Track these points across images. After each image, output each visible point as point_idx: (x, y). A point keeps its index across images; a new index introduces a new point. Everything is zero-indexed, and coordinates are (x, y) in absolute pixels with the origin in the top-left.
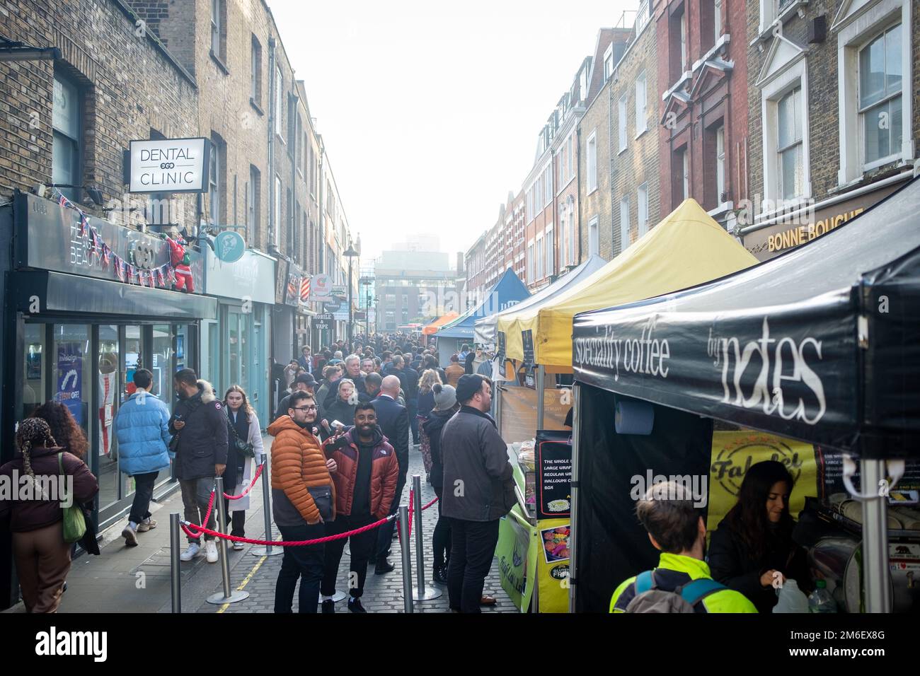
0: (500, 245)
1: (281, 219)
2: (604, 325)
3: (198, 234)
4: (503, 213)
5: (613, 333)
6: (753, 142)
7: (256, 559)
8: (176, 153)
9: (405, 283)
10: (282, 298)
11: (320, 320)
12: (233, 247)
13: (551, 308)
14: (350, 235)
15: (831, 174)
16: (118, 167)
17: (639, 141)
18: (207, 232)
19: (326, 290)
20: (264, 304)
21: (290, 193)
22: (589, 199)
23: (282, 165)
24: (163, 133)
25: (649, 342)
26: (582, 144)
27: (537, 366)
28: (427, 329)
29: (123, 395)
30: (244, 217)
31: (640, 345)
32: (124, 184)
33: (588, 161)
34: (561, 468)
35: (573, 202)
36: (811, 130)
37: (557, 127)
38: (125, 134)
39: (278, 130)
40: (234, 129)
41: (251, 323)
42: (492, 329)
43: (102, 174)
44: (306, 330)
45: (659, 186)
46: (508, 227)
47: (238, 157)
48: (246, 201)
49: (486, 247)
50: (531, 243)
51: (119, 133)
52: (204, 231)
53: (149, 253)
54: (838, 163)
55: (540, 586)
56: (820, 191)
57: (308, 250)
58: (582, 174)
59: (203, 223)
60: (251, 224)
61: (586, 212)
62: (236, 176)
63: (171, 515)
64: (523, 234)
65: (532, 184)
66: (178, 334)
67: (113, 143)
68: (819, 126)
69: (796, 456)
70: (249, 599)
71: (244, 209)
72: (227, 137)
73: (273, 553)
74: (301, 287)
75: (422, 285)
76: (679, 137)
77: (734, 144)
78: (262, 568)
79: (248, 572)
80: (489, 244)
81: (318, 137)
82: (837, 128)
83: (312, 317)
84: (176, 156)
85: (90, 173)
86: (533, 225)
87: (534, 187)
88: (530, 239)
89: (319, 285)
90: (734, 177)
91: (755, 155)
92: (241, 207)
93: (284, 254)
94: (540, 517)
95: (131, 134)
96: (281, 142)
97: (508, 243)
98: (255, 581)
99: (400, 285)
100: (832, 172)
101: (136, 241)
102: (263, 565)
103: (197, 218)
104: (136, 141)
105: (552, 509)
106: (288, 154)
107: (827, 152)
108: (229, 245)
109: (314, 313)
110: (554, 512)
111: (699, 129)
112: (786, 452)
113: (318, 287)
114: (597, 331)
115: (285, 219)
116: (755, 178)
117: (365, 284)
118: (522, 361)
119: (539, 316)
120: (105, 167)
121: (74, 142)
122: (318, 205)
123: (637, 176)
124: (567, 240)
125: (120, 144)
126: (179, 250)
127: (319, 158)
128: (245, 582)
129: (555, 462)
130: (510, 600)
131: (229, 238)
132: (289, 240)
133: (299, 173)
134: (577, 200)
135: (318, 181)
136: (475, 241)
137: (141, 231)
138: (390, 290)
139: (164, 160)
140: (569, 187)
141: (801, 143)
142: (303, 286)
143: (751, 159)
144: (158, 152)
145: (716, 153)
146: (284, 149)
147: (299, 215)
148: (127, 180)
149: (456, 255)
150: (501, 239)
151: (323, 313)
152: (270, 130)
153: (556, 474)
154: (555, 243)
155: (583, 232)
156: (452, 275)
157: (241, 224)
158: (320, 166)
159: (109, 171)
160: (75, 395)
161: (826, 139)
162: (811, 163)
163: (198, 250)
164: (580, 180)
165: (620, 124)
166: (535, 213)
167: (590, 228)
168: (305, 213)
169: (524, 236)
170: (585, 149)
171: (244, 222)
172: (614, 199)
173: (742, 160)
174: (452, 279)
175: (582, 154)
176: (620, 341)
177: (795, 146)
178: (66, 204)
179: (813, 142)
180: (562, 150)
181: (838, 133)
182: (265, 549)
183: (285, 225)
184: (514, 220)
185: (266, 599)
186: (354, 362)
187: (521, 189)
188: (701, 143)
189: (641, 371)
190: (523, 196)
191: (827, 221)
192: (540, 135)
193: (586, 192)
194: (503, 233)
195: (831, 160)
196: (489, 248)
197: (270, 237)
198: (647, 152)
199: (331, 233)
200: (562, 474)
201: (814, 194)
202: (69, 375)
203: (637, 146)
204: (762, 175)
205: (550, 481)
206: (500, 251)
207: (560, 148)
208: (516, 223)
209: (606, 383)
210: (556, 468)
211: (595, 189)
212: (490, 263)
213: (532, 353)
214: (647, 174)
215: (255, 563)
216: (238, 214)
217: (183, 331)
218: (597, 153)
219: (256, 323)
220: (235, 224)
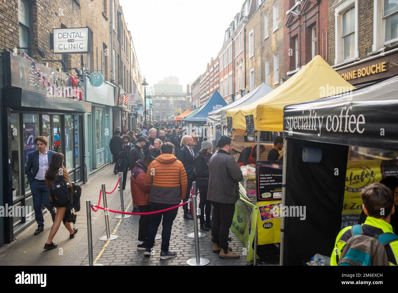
0: (207, 81)
1: (116, 68)
2: (309, 110)
3: (82, 74)
4: (209, 67)
5: (316, 113)
6: (330, 33)
7: (118, 220)
8: (75, 35)
9: (164, 98)
10: (117, 103)
11: (132, 114)
12: (98, 80)
13: (263, 104)
14: (141, 77)
15: (369, 47)
16: (48, 41)
17: (275, 33)
18: (86, 73)
19: (135, 101)
20: (110, 106)
21: (119, 57)
22: (250, 60)
23: (116, 44)
24: (66, 26)
25: (347, 116)
26: (246, 36)
27: (256, 131)
28: (177, 118)
29: (53, 147)
30: (101, 67)
31: (339, 119)
32: (51, 49)
33: (249, 43)
34: (267, 178)
35: (242, 61)
36: (359, 26)
37: (234, 28)
38: (50, 25)
39: (114, 28)
40: (96, 26)
41: (105, 115)
42: (220, 116)
43: (41, 44)
44: (126, 118)
45: (283, 54)
46: (211, 73)
47: (98, 39)
48: (102, 59)
49: (201, 82)
50: (222, 80)
51: (47, 25)
52: (85, 72)
53: (63, 82)
54: (372, 41)
55: (258, 232)
56: (363, 55)
57: (126, 83)
58: (246, 49)
59: (84, 69)
60: (104, 70)
61: (248, 66)
62: (97, 48)
63: (87, 202)
64: (219, 76)
65: (222, 54)
66: (75, 119)
67: (45, 29)
68: (363, 25)
69: (372, 172)
70: (118, 239)
71: (101, 63)
72: (93, 30)
73: (125, 217)
74: (124, 99)
75: (171, 99)
76: (294, 32)
77: (321, 34)
78: (121, 224)
79: (116, 226)
80: (202, 81)
81: (129, 32)
82: (372, 25)
83: (128, 112)
84: (75, 36)
85: (35, 43)
86: (223, 72)
87: (223, 55)
88: (222, 78)
89: (131, 98)
90: (320, 49)
91: (331, 39)
92: (99, 62)
93: (117, 83)
94: (258, 200)
95: (53, 26)
96: (115, 33)
97: (211, 80)
98: (120, 230)
99: (161, 99)
100: (369, 46)
101: (57, 76)
102: (121, 223)
103: (81, 66)
104: (55, 29)
105: (263, 197)
106: (118, 39)
107: (367, 37)
108: (96, 79)
109: (130, 111)
110: (264, 198)
111: (304, 28)
112: (367, 170)
113: (131, 99)
114: (303, 113)
115: (117, 68)
116: (331, 49)
117: (149, 98)
118: (245, 129)
119: (257, 108)
120: (42, 41)
121: (27, 28)
122: (130, 63)
123: (273, 49)
124: (239, 78)
125: (48, 30)
126: (75, 80)
127: (129, 42)
128: (115, 231)
129: (265, 175)
130: (237, 237)
131: (96, 76)
132: (119, 78)
133: (122, 48)
134: (244, 60)
135: (129, 52)
136: (195, 80)
137: (59, 71)
138: (157, 101)
139: (69, 38)
140: (240, 55)
141: (354, 33)
142: (125, 98)
143: (329, 41)
144: (66, 34)
145: (311, 38)
146: (116, 36)
147: (122, 67)
148: (52, 47)
149: (186, 86)
150: (208, 78)
151: (132, 111)
152: (111, 27)
153: (265, 181)
154: (234, 80)
155: (247, 75)
156: (184, 95)
157: (100, 70)
158: (130, 45)
159: (44, 43)
160: (33, 146)
161: (366, 31)
162: (359, 42)
163: (82, 81)
164: (245, 52)
165: (265, 26)
166: (224, 67)
167: (250, 73)
168: (125, 66)
169: (219, 77)
170: (248, 38)
171: (101, 69)
172: (262, 60)
173: (324, 41)
174: (185, 97)
175: (246, 40)
176: (323, 117)
177: (350, 34)
178: (27, 57)
179: (360, 32)
180: (237, 38)
181: (373, 28)
182: (121, 215)
183: (117, 71)
184: (214, 70)
185: (126, 238)
186: (153, 132)
187: (217, 56)
188: (305, 34)
189: (340, 130)
190: (218, 59)
191: (367, 68)
192: (226, 32)
193: (248, 57)
194: (209, 76)
195: (369, 40)
196: (202, 83)
197: (112, 76)
198: (278, 39)
199: (134, 76)
200: (268, 181)
201: (360, 56)
202: (30, 137)
203: (273, 36)
204: (335, 48)
205: (262, 184)
206: (207, 84)
207: (236, 37)
208: (215, 71)
209: (311, 138)
210: (265, 178)
211: (253, 55)
212: (202, 89)
213: (254, 125)
214: (278, 49)
215: (117, 222)
216: (98, 65)
217: (77, 118)
218: (254, 39)
219: (107, 115)
220: (97, 69)
